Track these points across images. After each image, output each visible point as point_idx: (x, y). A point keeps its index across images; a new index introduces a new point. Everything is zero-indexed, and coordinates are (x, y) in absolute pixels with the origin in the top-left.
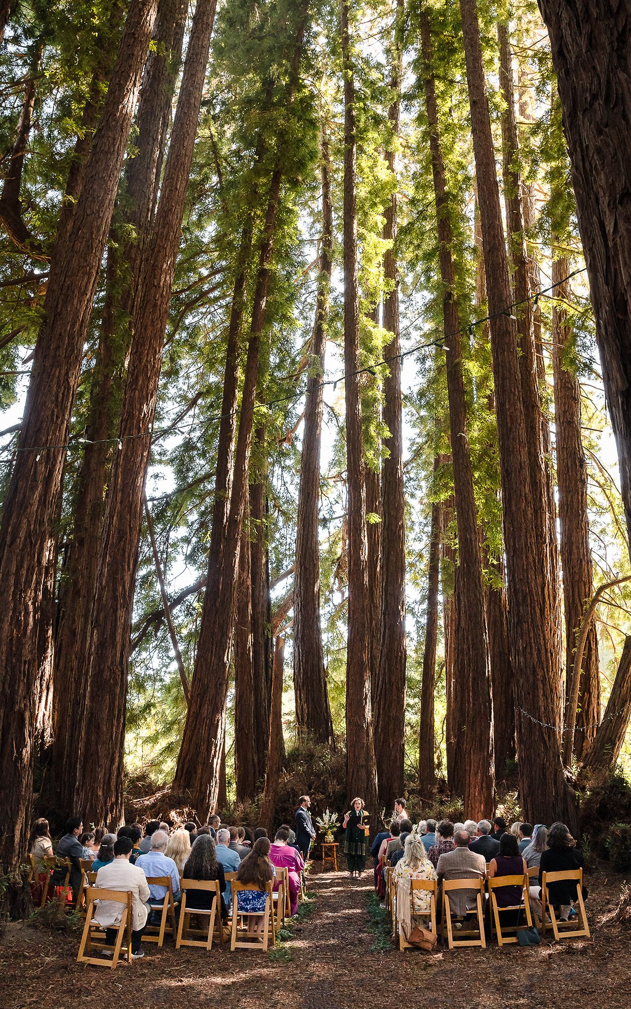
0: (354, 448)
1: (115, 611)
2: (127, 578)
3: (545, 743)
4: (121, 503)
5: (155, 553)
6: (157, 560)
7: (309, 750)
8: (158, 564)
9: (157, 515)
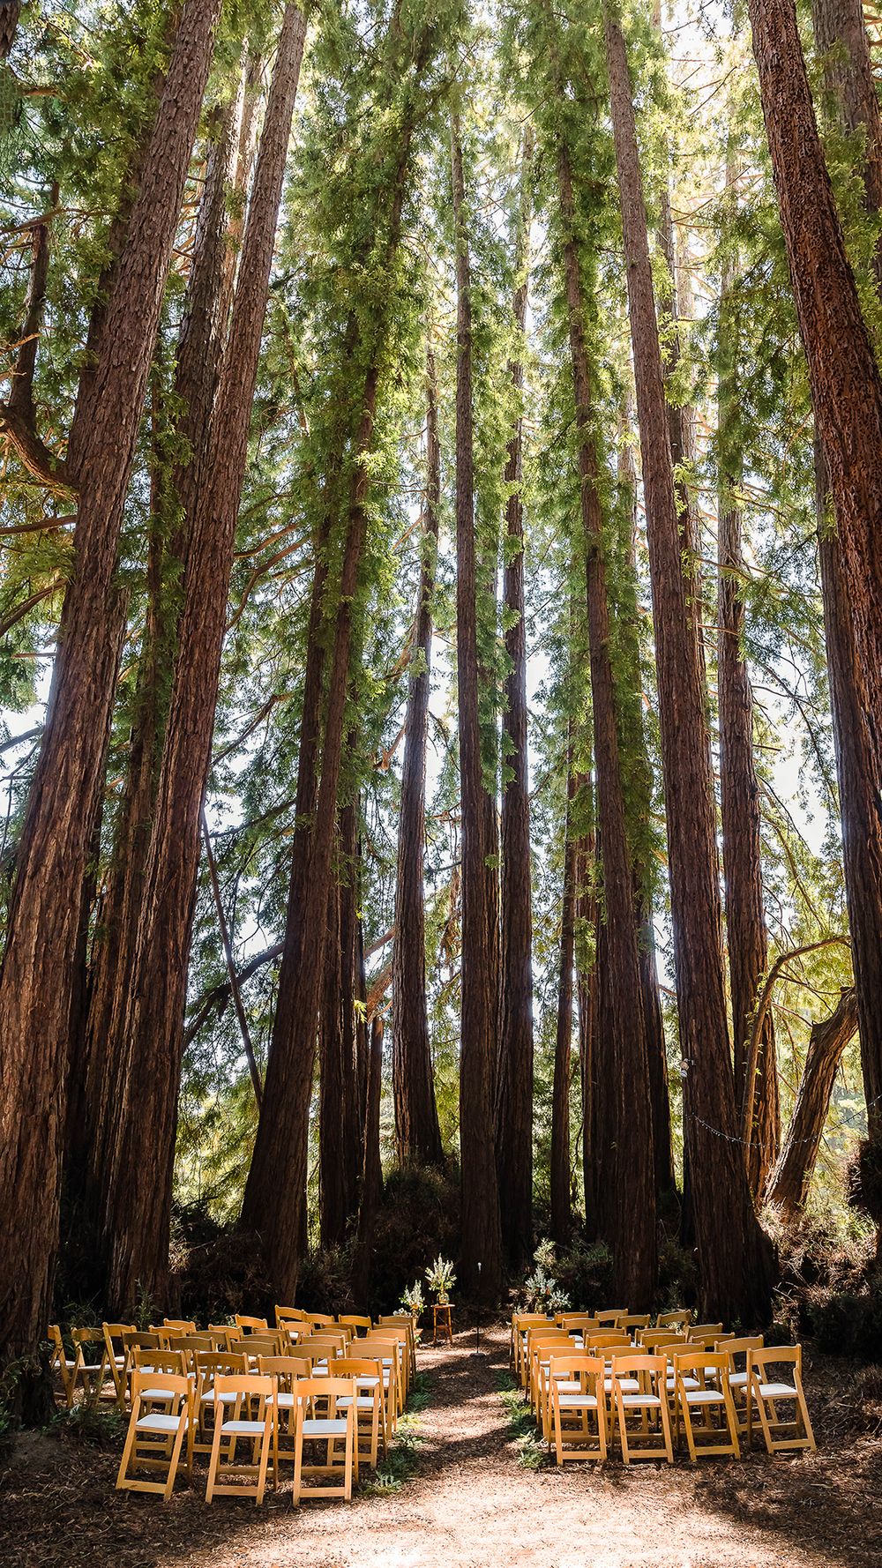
0: (469, 766)
1: (164, 975)
2: (181, 930)
3: (729, 1166)
4: (172, 824)
5: (220, 908)
6: (222, 919)
7: (413, 1173)
8: (223, 923)
9: (221, 857)
